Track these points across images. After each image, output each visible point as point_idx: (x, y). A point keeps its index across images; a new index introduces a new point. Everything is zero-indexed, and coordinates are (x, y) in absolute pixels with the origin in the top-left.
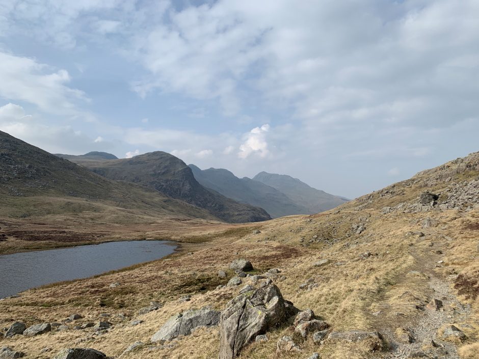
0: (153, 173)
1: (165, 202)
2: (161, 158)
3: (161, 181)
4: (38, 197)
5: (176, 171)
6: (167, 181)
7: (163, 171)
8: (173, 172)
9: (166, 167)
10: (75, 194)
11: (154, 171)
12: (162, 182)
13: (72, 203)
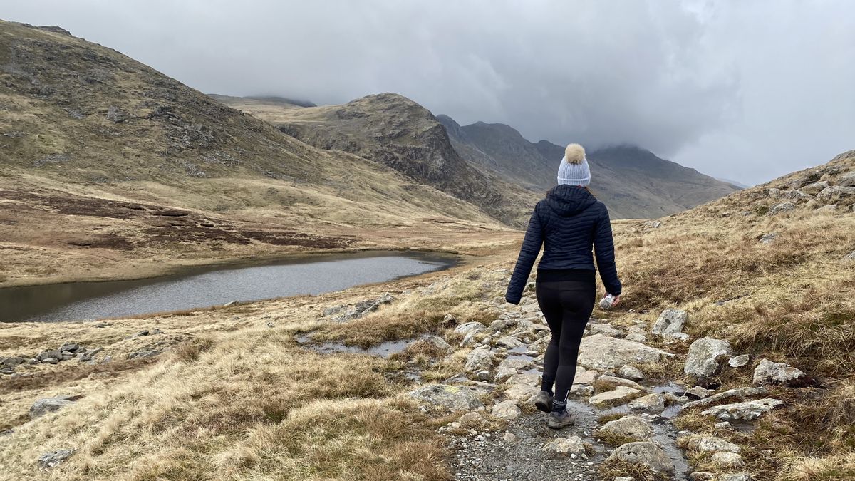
0: (379, 135)
1: (407, 189)
2: (393, 107)
3: (394, 149)
4: (225, 180)
5: (419, 132)
6: (404, 150)
7: (397, 132)
8: (414, 133)
9: (401, 124)
10: (274, 174)
11: (382, 131)
12: (395, 151)
13: (277, 191)
